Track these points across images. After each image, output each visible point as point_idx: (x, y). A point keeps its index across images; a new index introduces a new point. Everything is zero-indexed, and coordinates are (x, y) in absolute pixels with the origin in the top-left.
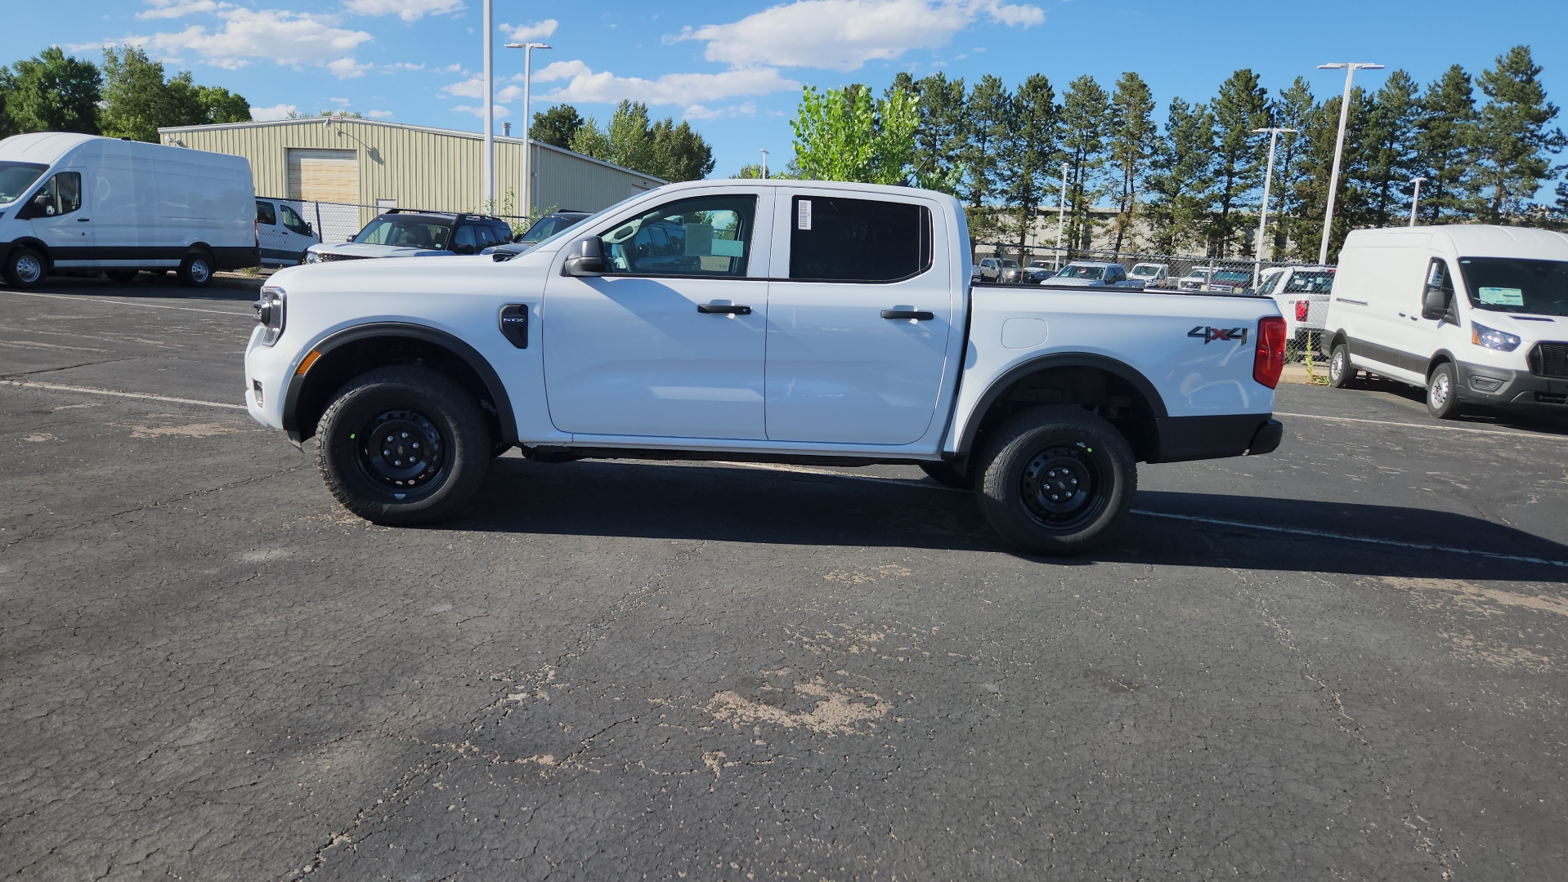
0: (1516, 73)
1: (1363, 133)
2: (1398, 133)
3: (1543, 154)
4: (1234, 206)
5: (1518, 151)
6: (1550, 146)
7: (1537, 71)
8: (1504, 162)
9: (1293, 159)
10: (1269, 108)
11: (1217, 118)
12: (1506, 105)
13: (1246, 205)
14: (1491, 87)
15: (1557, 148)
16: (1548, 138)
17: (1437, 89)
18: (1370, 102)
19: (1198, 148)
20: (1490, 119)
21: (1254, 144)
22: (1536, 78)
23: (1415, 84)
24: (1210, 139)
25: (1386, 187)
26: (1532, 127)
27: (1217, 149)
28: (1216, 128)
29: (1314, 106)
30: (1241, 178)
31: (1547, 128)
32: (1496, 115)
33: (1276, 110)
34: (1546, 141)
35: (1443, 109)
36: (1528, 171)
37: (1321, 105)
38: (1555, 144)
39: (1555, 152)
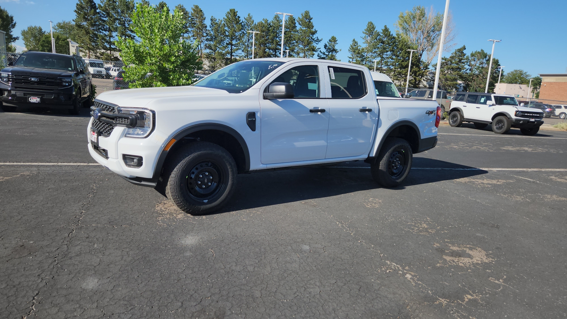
0: (306, 19)
1: (269, 34)
2: (278, 35)
3: (314, 44)
4: (233, 56)
5: (309, 43)
6: (316, 42)
7: (311, 19)
8: (305, 46)
9: (250, 41)
10: (241, 23)
11: (226, 25)
12: (304, 29)
13: (238, 56)
14: (300, 23)
15: (317, 43)
16: (315, 40)
17: (287, 22)
18: (270, 24)
19: (221, 35)
20: (301, 33)
21: (238, 35)
22: (311, 21)
23: (281, 19)
24: (225, 32)
25: (276, 52)
26: (311, 36)
27: (227, 36)
28: (226, 28)
29: (254, 24)
30: (235, 46)
31: (315, 37)
32: (303, 31)
33: (243, 24)
34: (315, 41)
35: (289, 28)
36: (311, 49)
37: (256, 24)
38: (317, 42)
39: (317, 44)
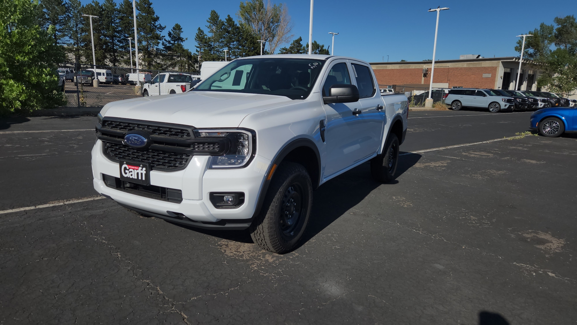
0: (145, 4)
1: (102, 19)
2: (113, 20)
3: (158, 32)
4: (58, 43)
5: (152, 30)
6: (159, 29)
7: (151, 4)
8: (147, 33)
9: (79, 26)
10: (64, 5)
11: (44, 6)
12: (144, 14)
13: (65, 43)
14: (139, 7)
15: (161, 30)
16: (158, 27)
17: (123, 6)
18: (102, 8)
19: (38, 18)
20: (141, 19)
21: (62, 18)
22: (151, 6)
23: (115, 3)
24: (44, 15)
25: (113, 40)
26: (153, 23)
27: (48, 19)
28: (45, 10)
29: (82, 6)
30: (59, 32)
31: (157, 23)
32: (143, 17)
33: (67, 6)
34: (157, 28)
35: (126, 13)
36: (155, 37)
37: (84, 6)
38: (160, 29)
39: (160, 31)
